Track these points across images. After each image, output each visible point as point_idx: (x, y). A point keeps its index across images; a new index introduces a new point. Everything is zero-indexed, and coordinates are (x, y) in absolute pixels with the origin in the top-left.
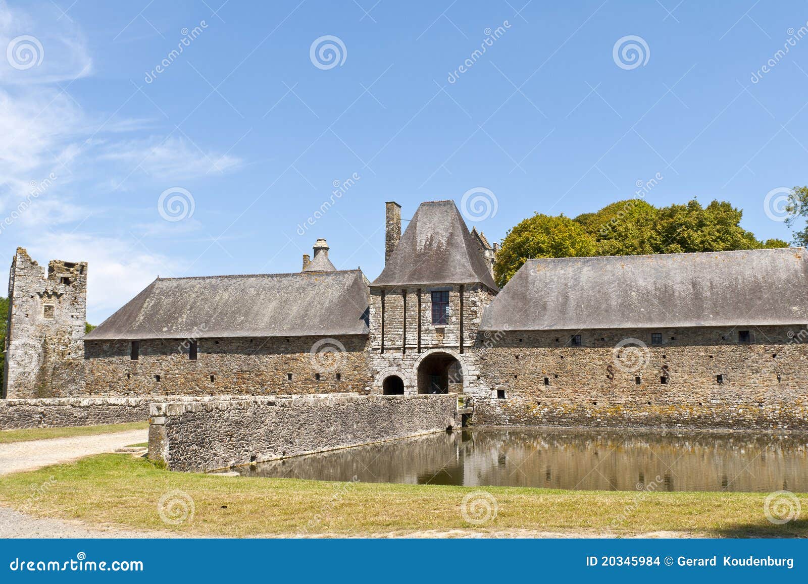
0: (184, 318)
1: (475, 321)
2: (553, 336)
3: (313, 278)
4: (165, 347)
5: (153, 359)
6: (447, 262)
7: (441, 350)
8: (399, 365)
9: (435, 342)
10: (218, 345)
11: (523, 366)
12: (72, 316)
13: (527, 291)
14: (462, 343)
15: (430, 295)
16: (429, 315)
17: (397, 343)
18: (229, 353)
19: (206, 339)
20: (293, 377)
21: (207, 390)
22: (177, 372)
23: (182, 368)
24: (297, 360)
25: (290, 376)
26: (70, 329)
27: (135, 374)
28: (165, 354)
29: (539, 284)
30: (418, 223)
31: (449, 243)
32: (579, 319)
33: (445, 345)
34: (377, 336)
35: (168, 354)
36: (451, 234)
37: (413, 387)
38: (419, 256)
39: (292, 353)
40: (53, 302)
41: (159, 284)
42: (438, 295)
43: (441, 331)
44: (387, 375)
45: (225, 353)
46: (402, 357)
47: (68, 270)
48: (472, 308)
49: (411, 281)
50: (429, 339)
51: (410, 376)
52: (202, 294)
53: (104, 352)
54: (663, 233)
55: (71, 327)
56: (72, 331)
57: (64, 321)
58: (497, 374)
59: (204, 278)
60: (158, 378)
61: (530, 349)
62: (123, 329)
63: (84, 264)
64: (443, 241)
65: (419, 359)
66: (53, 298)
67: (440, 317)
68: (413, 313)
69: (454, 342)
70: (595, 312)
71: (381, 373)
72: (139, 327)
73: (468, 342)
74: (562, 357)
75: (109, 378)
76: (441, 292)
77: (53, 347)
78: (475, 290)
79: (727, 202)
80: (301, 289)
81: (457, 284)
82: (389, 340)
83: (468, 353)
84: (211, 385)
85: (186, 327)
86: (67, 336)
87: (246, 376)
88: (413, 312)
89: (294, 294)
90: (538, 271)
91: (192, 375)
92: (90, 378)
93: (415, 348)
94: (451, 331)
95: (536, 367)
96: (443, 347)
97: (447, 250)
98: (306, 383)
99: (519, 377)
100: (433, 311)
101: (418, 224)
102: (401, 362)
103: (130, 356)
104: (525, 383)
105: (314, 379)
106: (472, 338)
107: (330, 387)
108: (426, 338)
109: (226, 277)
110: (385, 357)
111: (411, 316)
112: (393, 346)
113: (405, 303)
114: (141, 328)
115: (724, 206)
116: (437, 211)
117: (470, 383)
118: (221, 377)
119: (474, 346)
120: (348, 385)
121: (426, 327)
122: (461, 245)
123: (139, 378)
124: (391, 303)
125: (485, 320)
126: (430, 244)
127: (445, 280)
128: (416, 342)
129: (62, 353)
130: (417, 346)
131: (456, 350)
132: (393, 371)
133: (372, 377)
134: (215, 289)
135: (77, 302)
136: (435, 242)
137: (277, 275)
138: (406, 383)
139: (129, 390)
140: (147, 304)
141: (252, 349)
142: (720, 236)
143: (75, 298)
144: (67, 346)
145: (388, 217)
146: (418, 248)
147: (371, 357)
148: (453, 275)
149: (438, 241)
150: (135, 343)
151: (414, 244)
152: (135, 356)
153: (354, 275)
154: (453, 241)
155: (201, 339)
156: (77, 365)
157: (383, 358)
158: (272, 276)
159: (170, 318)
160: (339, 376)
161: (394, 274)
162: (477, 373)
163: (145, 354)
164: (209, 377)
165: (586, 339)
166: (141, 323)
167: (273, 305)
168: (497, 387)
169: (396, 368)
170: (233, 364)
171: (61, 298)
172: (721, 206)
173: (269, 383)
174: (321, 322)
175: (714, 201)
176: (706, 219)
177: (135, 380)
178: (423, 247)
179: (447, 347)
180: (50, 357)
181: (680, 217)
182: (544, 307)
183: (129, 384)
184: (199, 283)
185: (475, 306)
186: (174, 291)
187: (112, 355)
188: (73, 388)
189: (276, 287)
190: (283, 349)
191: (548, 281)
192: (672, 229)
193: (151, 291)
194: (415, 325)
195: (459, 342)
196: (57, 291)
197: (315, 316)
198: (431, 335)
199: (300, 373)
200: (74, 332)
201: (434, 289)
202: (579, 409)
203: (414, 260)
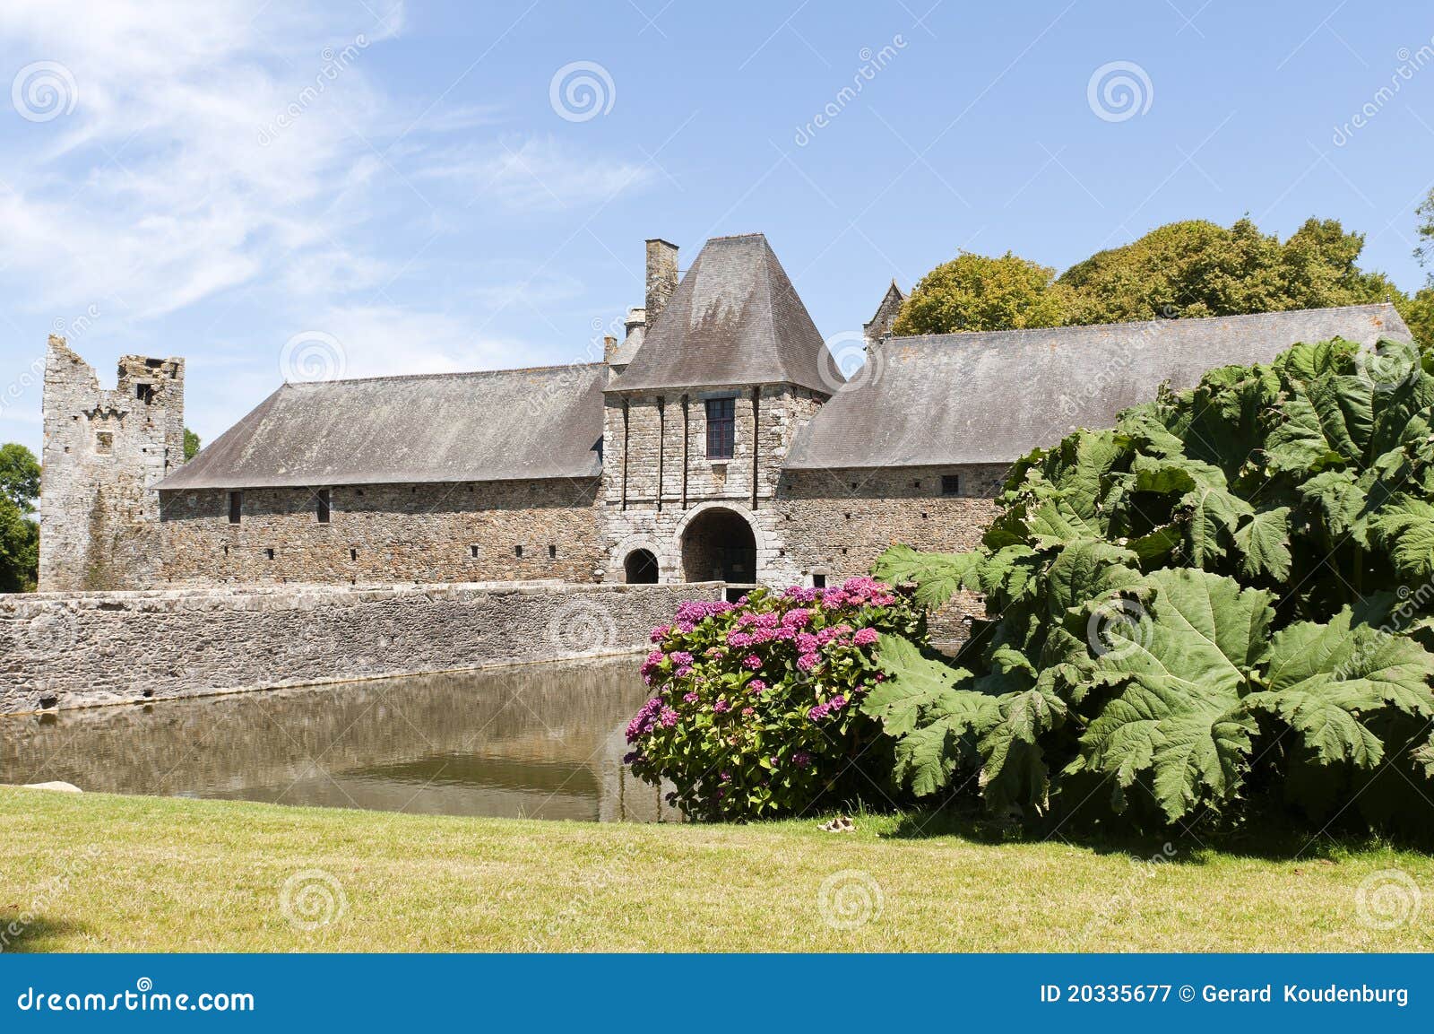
0: (313, 453)
1: (778, 452)
2: (909, 478)
3: (528, 379)
4: (279, 500)
5: (262, 521)
6: (737, 345)
7: (720, 504)
8: (650, 531)
9: (710, 490)
10: (362, 497)
11: (857, 532)
12: (145, 450)
13: (878, 394)
14: (755, 491)
15: (703, 405)
16: (701, 442)
17: (647, 492)
18: (379, 510)
19: (343, 487)
20: (479, 551)
21: (346, 575)
22: (299, 543)
23: (307, 536)
24: (485, 522)
25: (475, 549)
26: (141, 472)
27: (236, 547)
28: (280, 512)
29: (902, 383)
30: (698, 276)
31: (745, 313)
32: (957, 446)
33: (727, 495)
34: (615, 480)
35: (286, 513)
36: (752, 295)
37: (673, 569)
38: (692, 336)
39: (478, 510)
40: (112, 426)
41: (286, 394)
42: (718, 406)
43: (721, 470)
44: (631, 549)
45: (372, 510)
46: (655, 517)
47: (149, 372)
48: (773, 429)
49: (673, 381)
50: (702, 485)
51: (668, 551)
52: (349, 409)
53: (189, 509)
54: (1180, 281)
55: (142, 468)
56: (144, 475)
57: (130, 459)
58: (813, 547)
59: (356, 382)
60: (271, 553)
61: (870, 501)
62: (219, 470)
63: (177, 361)
64: (736, 308)
65: (683, 521)
66: (112, 420)
67: (721, 445)
68: (674, 438)
69: (743, 489)
70: (989, 433)
71: (621, 545)
72: (245, 466)
73: (766, 490)
74: (925, 516)
75: (197, 554)
76: (723, 400)
77: (113, 501)
78: (778, 394)
79: (1334, 220)
80: (506, 399)
81: (749, 385)
82: (636, 487)
83: (766, 509)
84: (351, 566)
85: (315, 466)
86: (136, 483)
87: (406, 549)
88: (676, 435)
89: (493, 407)
90: (904, 358)
91: (322, 548)
92: (169, 554)
93: (677, 501)
94: (736, 470)
95: (880, 533)
96: (724, 499)
97: (741, 325)
98: (500, 563)
99: (850, 552)
100: (709, 435)
101: (699, 279)
102: (654, 525)
103: (227, 517)
104: (861, 563)
105: (513, 556)
106: (773, 482)
107: (539, 570)
108: (696, 482)
109: (392, 379)
110: (628, 517)
111: (672, 443)
112: (642, 498)
113: (662, 420)
114: (247, 470)
115: (1330, 229)
116: (733, 253)
117: (768, 562)
118: (367, 551)
119: (776, 496)
120: (567, 566)
121: (696, 462)
122: (765, 313)
123: (242, 553)
124: (639, 421)
125: (796, 449)
126: (714, 315)
127: (727, 378)
128: (680, 489)
129: (129, 512)
130: (681, 497)
131: (745, 503)
132: (642, 542)
133: (607, 551)
134: (370, 399)
135: (151, 426)
136: (723, 308)
137: (472, 375)
138: (661, 563)
139: (228, 573)
140: (262, 428)
141: (414, 504)
142: (1284, 286)
143: (149, 420)
144: (136, 501)
145: (649, 268)
146: (693, 322)
147: (605, 518)
148: (744, 369)
149: (726, 309)
150: (236, 495)
151: (687, 316)
152: (235, 517)
153: (596, 373)
154: (752, 308)
155: (335, 487)
156: (149, 533)
157: (625, 518)
158: (462, 376)
159: (294, 452)
160: (553, 550)
161: (648, 369)
162: (780, 544)
163: (251, 513)
164: (348, 552)
165: (967, 483)
166: (247, 460)
167: (455, 428)
168: (813, 570)
169: (646, 536)
170: (385, 529)
171: (125, 420)
172: (1324, 228)
173: (442, 562)
174: (527, 456)
175: (1311, 220)
176: (1262, 254)
177: (236, 558)
178: (701, 320)
179: (730, 499)
180: (109, 518)
181: (1213, 252)
182: (901, 427)
183: (227, 564)
184: (348, 391)
185: (777, 424)
186: (307, 405)
187: (199, 515)
188: (144, 570)
189: (467, 395)
190: (463, 504)
191: (917, 377)
192: (1195, 273)
193: (271, 406)
194: (679, 460)
195: (751, 488)
196: (116, 408)
197: (519, 446)
198: (703, 477)
199: (490, 545)
200: (148, 476)
201: (710, 394)
202: (952, 609)
203: (684, 343)
